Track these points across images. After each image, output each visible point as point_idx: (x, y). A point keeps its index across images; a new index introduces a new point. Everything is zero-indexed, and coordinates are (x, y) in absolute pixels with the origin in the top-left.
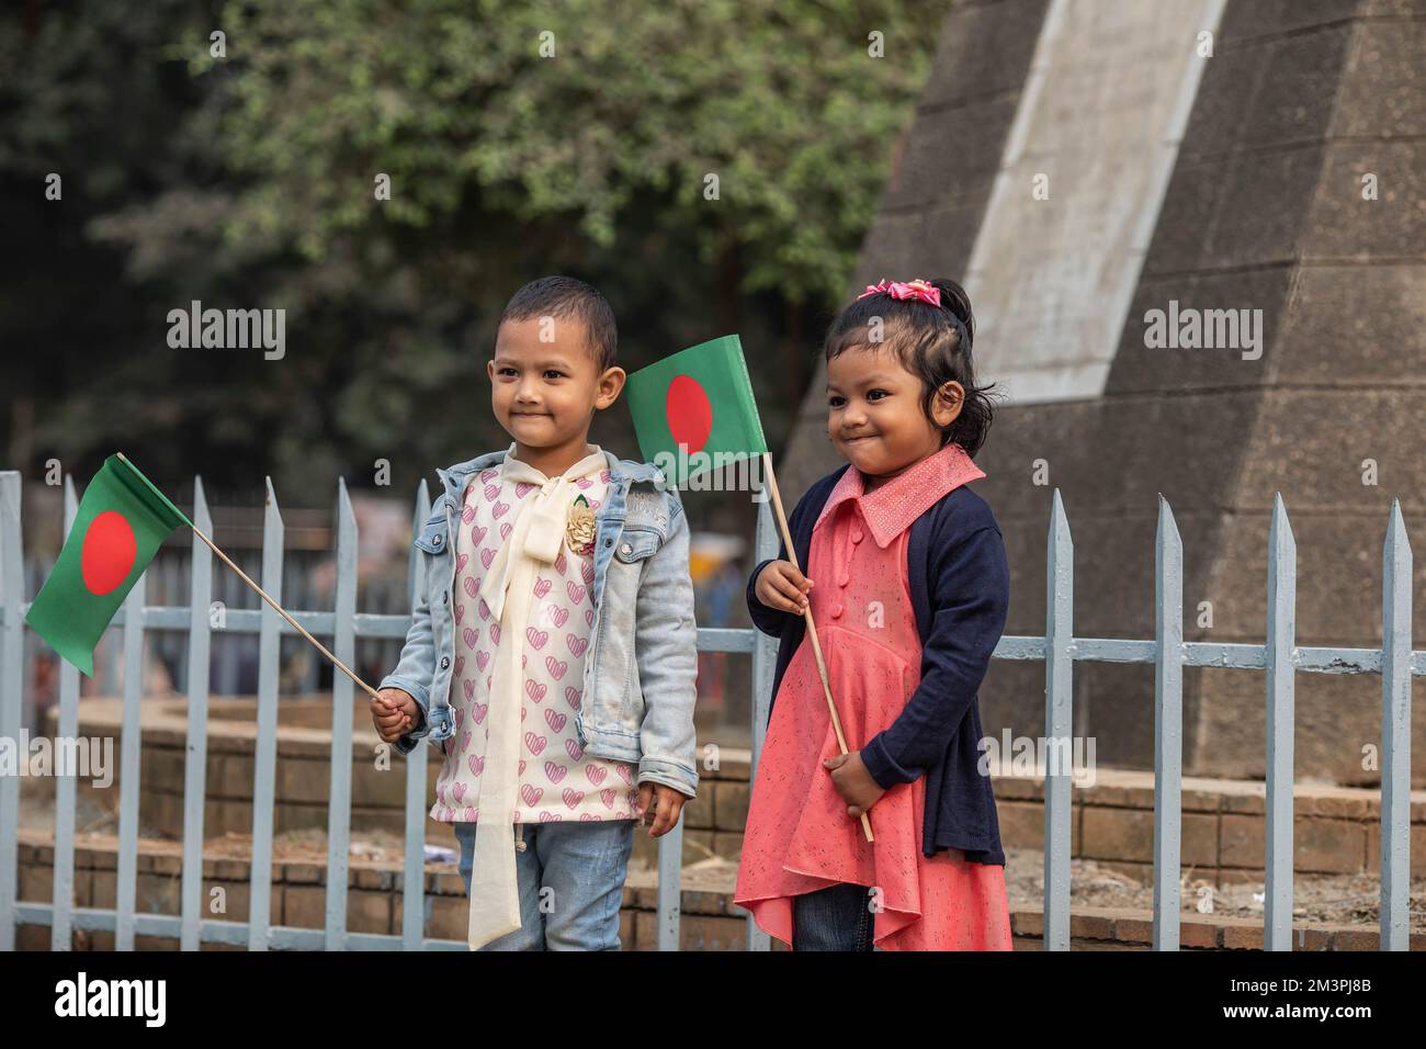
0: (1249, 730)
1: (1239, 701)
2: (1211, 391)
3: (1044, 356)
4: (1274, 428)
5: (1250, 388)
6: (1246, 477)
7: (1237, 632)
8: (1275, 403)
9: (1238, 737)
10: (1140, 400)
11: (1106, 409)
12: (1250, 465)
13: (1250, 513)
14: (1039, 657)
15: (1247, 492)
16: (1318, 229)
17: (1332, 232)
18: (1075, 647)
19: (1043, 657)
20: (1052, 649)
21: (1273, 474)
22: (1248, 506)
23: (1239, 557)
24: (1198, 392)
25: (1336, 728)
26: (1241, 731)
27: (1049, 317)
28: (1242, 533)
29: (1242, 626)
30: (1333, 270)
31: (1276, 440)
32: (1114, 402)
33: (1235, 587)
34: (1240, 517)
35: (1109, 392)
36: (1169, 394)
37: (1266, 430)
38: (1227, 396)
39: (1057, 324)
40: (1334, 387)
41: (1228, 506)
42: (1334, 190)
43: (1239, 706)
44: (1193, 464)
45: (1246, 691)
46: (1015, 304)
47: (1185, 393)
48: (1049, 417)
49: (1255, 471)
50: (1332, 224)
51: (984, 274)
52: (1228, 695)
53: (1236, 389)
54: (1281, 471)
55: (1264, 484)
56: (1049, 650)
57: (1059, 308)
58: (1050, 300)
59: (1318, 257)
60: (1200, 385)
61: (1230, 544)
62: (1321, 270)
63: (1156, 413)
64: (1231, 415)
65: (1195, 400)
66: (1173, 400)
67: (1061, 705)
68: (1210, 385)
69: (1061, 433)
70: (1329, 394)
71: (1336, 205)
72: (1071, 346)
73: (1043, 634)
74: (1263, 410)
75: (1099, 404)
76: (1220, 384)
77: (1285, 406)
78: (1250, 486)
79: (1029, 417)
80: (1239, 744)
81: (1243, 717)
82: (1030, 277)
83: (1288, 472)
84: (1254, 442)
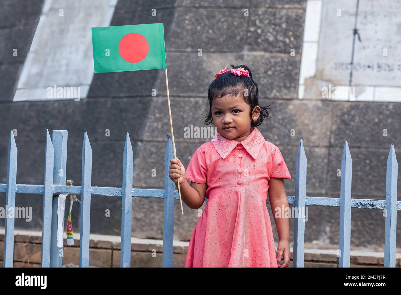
0: (147, 221)
1: (144, 210)
2: (131, 97)
3: (62, 83)
4: (157, 111)
5: (147, 96)
6: (146, 129)
7: (144, 185)
8: (158, 102)
9: (144, 223)
10: (103, 100)
11: (88, 103)
12: (148, 124)
13: (149, 142)
14: (119, 195)
15: (147, 134)
16: (173, 39)
17: (178, 40)
18: (133, 192)
19: (121, 195)
20: (125, 192)
21: (157, 128)
22: (147, 139)
23: (144, 158)
24: (126, 97)
25: (180, 221)
26: (144, 221)
27: (63, 69)
28: (145, 149)
29: (146, 183)
30: (178, 54)
31: (158, 115)
32: (92, 100)
33: (143, 169)
34: (144, 143)
35: (89, 96)
36: (114, 97)
37: (154, 111)
38: (138, 99)
39: (67, 71)
40: (179, 96)
41: (140, 139)
42: (178, 25)
43: (144, 212)
44: (125, 123)
45: (147, 206)
46: (49, 63)
47: (122, 98)
48: (65, 105)
49: (150, 127)
50: (178, 37)
51: (35, 52)
52: (140, 208)
53: (142, 96)
54: (159, 127)
55: (153, 131)
56: (123, 193)
57: (67, 65)
58: (64, 62)
59: (172, 49)
60: (126, 95)
61: (141, 153)
62: (174, 54)
63: (109, 104)
64: (140, 106)
65: (125, 100)
66: (116, 100)
67: (128, 213)
68: (131, 94)
69: (70, 111)
70: (177, 99)
71: (179, 30)
72: (74, 79)
73: (121, 186)
74: (153, 104)
75: (85, 101)
76: (135, 94)
77: (161, 103)
78: (148, 132)
79: (56, 105)
80: (144, 226)
81: (145, 216)
82: (55, 54)
83: (162, 127)
84: (150, 116)
